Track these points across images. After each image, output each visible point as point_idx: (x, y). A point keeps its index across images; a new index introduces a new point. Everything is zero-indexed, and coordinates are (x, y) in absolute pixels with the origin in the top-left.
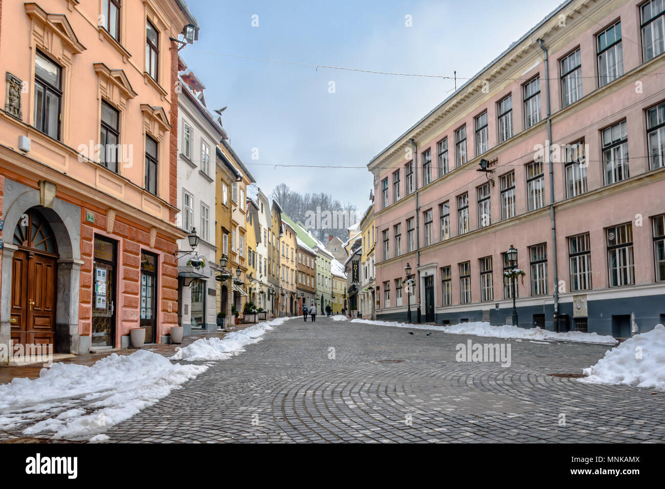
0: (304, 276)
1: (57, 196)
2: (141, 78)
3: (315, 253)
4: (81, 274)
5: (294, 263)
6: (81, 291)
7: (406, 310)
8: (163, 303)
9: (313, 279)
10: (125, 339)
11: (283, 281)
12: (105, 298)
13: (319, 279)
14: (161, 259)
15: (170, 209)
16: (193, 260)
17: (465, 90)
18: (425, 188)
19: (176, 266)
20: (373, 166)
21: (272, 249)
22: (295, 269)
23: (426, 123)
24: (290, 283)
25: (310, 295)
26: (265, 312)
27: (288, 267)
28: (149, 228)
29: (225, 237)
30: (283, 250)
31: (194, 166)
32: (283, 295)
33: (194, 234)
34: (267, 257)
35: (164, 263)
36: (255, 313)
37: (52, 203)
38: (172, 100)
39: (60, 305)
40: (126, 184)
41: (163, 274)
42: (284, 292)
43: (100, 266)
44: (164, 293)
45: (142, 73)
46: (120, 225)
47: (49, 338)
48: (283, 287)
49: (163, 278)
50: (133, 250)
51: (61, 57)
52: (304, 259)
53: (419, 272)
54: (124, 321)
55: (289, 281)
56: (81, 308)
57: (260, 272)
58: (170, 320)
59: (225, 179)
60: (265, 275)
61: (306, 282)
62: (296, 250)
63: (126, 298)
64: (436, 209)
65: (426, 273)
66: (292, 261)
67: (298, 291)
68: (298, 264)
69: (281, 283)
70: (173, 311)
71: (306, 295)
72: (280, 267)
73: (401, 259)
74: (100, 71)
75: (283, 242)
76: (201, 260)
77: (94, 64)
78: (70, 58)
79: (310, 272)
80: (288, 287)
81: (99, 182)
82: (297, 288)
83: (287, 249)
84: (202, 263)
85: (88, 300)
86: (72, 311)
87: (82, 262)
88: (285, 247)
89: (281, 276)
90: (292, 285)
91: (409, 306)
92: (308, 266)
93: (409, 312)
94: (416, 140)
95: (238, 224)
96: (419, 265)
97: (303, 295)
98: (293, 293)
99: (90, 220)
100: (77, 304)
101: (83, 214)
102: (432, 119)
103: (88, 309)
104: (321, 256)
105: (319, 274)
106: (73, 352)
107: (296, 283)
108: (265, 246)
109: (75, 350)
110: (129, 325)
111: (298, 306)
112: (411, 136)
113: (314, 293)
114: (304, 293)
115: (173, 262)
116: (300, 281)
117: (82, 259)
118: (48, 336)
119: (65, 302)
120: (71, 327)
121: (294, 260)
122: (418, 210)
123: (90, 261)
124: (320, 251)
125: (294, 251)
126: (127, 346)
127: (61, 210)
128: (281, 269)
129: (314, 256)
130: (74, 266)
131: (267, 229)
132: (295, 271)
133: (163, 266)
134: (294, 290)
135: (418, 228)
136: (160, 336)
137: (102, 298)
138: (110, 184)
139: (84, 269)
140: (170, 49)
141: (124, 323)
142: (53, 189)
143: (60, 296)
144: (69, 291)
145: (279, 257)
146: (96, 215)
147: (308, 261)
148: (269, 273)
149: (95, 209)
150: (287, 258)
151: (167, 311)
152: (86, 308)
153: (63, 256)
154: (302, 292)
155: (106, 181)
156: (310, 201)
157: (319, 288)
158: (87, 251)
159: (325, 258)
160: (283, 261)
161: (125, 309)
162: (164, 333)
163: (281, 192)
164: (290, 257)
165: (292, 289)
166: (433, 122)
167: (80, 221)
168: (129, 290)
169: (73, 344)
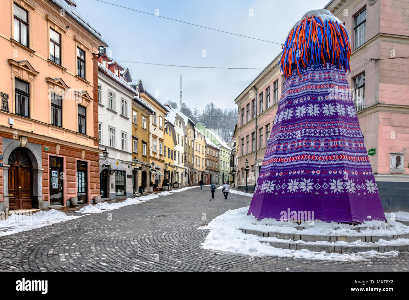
0: (211, 161)
1: (28, 142)
2: (75, 78)
3: (219, 148)
4: (43, 174)
5: (204, 155)
6: (43, 182)
7: (245, 185)
8: (91, 185)
9: (217, 164)
10: (68, 202)
11: (197, 165)
12: (57, 184)
13: (221, 163)
14: (89, 164)
15: (94, 139)
16: (105, 164)
17: (277, 60)
18: (260, 115)
19: (98, 167)
20: (237, 100)
21: (188, 147)
22: (205, 158)
23: (260, 78)
24: (201, 166)
25: (215, 173)
26: (179, 184)
27: (200, 157)
28: (81, 150)
29: (144, 146)
30: (196, 147)
31: (116, 113)
32: (195, 173)
33: (105, 152)
34: (183, 152)
35: (91, 166)
36: (168, 185)
37: (26, 145)
38: (94, 85)
39: (34, 188)
40: (66, 131)
41: (90, 171)
42: (197, 172)
43: (53, 170)
44: (91, 180)
45: (75, 76)
46: (64, 150)
47: (30, 202)
48: (196, 169)
49: (90, 173)
50: (72, 161)
51: (27, 79)
52: (211, 152)
53: (256, 164)
54: (67, 194)
55: (200, 165)
56: (43, 189)
57: (179, 161)
58: (95, 193)
59: (144, 114)
60: (182, 163)
61: (212, 165)
62: (206, 147)
63: (68, 183)
64: (264, 128)
65: (259, 164)
66: (203, 153)
67: (207, 170)
68: (207, 155)
69: (195, 166)
70: (97, 188)
71: (212, 173)
72: (194, 157)
73: (249, 156)
74: (49, 81)
75: (197, 143)
76: (109, 164)
77: (46, 78)
78: (33, 78)
79: (215, 159)
80: (199, 168)
81: (51, 132)
82: (206, 169)
83: (199, 147)
84: (110, 165)
85: (47, 185)
86: (39, 191)
87: (43, 169)
88: (198, 145)
89: (195, 162)
90: (203, 167)
91: (247, 183)
92: (214, 156)
93: (247, 186)
94: (257, 87)
95: (157, 137)
96: (256, 159)
97: (209, 173)
98: (203, 172)
99: (46, 150)
100: (41, 188)
101: (43, 147)
102: (262, 75)
103: (47, 190)
104: (223, 150)
105: (221, 160)
106: (40, 208)
107: (206, 166)
108: (182, 146)
109: (41, 207)
110: (70, 196)
111: (207, 179)
112: (253, 85)
113: (218, 172)
114: (210, 171)
115: (96, 165)
116: (208, 165)
117: (43, 168)
118: (29, 201)
119: (36, 187)
120: (39, 197)
121: (204, 153)
122: (256, 128)
123: (48, 168)
124: (222, 147)
125: (205, 147)
126: (69, 205)
127: (31, 147)
128: (195, 159)
129: (218, 150)
130: (39, 171)
131: (184, 136)
132: (205, 159)
133: (90, 167)
134: (204, 170)
135: (256, 138)
136: (89, 200)
137: (55, 184)
138: (57, 132)
139: (44, 172)
140: (92, 59)
141: (67, 195)
142: (26, 139)
143: (34, 184)
144: (37, 182)
145: (193, 152)
146: (50, 148)
147: (214, 153)
148: (186, 161)
149: (49, 145)
150: (199, 152)
151: (93, 188)
152: (46, 189)
153: (34, 167)
154: (209, 171)
155: (55, 131)
156: (228, 114)
157: (221, 169)
158: (45, 164)
159: (226, 151)
160: (196, 153)
161: (67, 188)
162: (91, 199)
163: (211, 108)
164: (201, 151)
165: (203, 169)
166: (263, 77)
167: (41, 151)
168: (70, 180)
169: (40, 205)
